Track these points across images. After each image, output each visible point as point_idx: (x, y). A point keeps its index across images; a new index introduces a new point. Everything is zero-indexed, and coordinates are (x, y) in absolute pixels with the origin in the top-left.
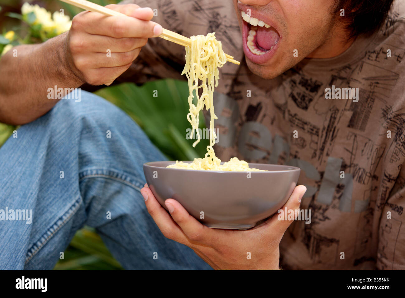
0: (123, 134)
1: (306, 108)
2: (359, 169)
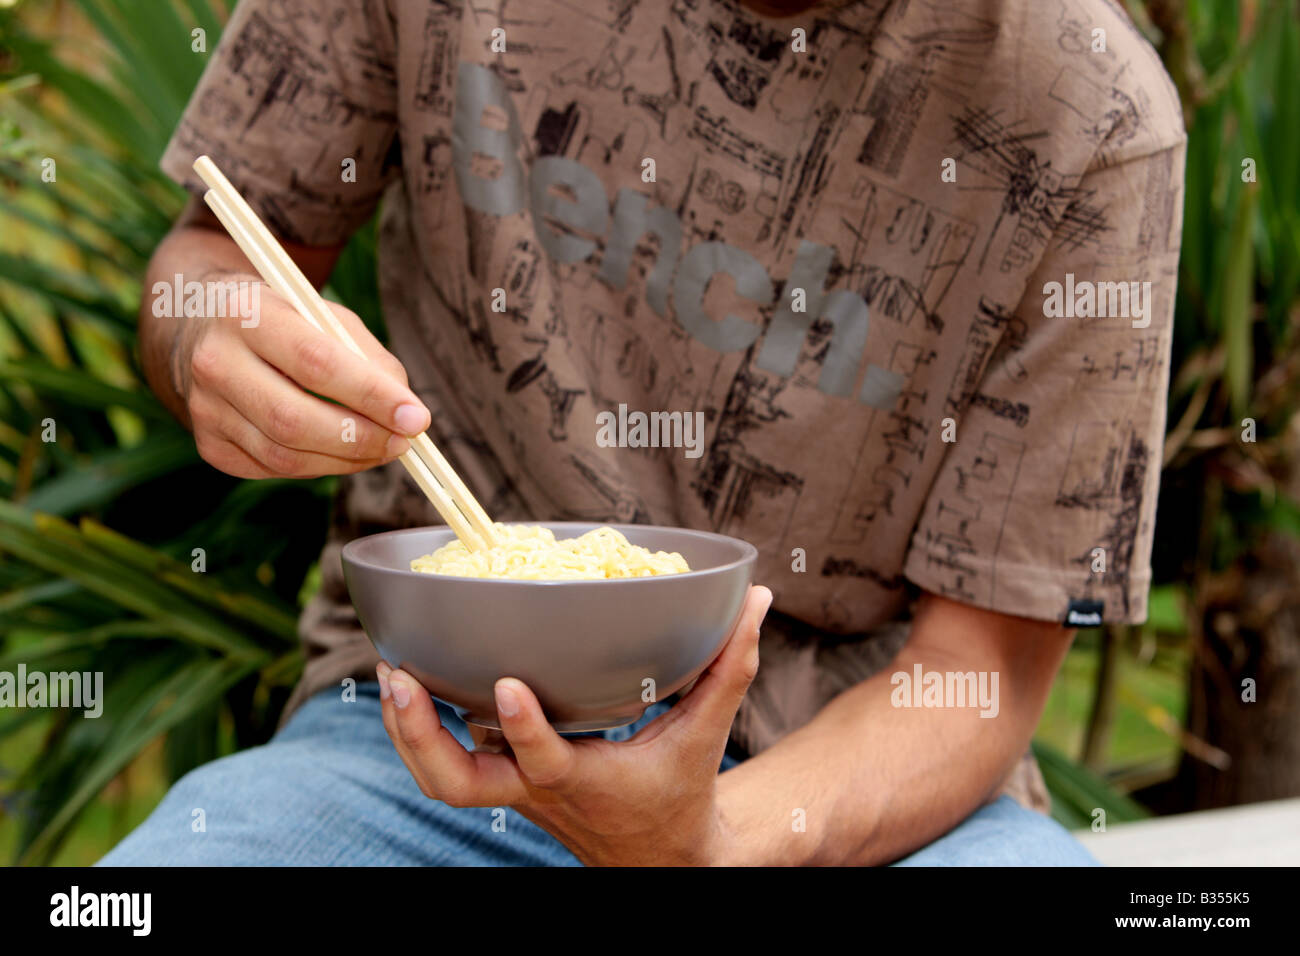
2: (887, 279)
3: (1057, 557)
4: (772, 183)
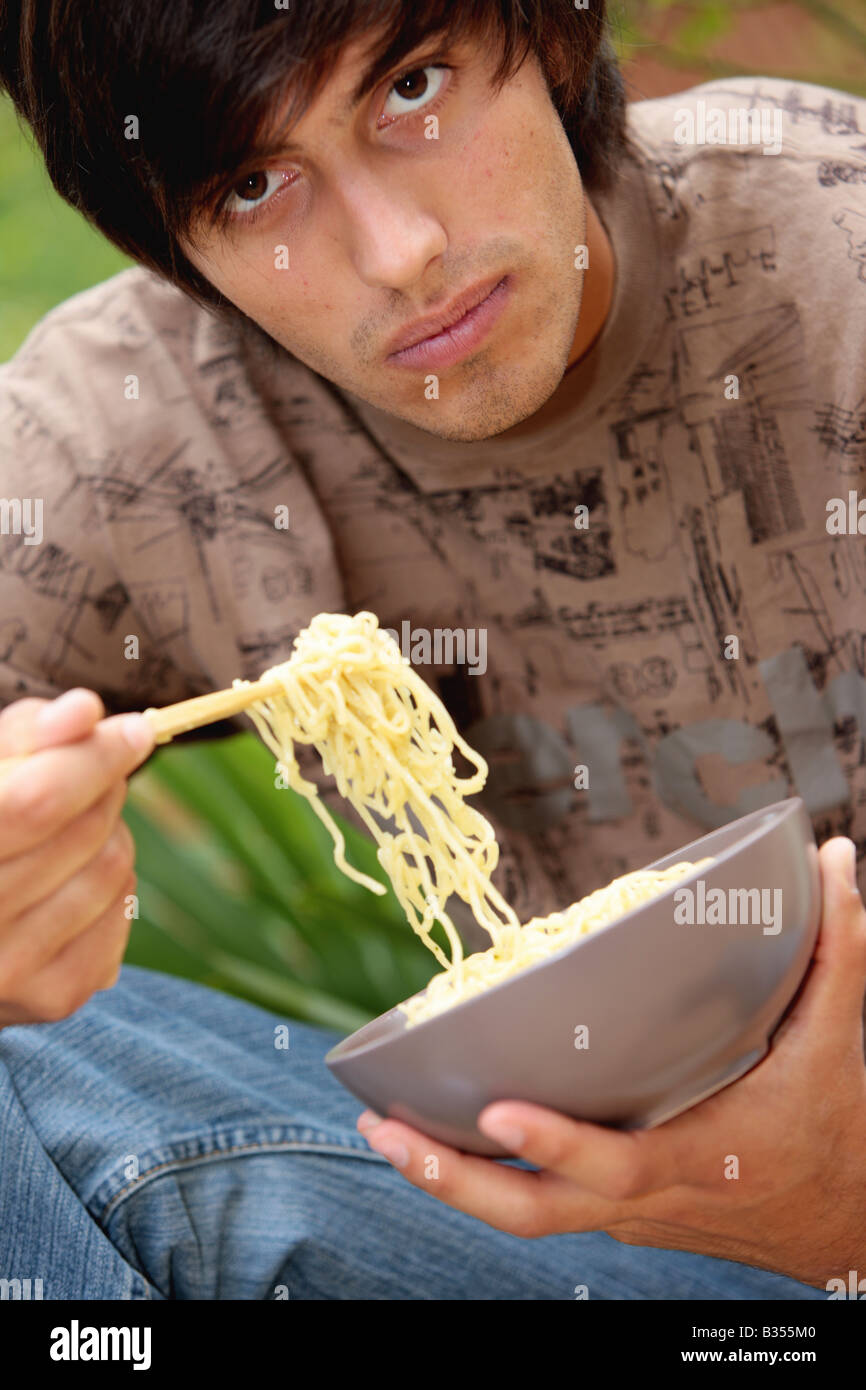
0: (137, 1017)
1: (608, 568)
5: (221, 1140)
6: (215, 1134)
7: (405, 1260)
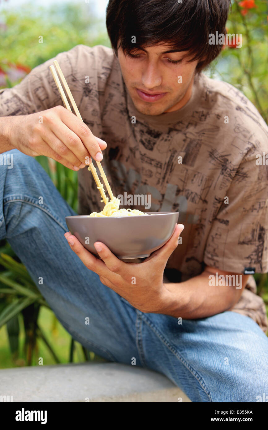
0: (33, 170)
1: (152, 149)
2: (192, 193)
3: (240, 257)
4: (159, 170)
5: (33, 201)
6: (33, 199)
7: (51, 243)
